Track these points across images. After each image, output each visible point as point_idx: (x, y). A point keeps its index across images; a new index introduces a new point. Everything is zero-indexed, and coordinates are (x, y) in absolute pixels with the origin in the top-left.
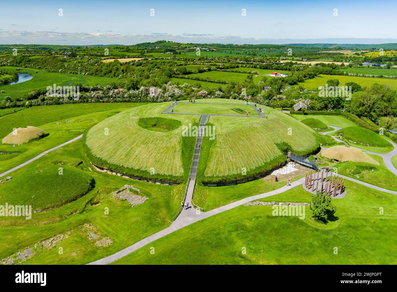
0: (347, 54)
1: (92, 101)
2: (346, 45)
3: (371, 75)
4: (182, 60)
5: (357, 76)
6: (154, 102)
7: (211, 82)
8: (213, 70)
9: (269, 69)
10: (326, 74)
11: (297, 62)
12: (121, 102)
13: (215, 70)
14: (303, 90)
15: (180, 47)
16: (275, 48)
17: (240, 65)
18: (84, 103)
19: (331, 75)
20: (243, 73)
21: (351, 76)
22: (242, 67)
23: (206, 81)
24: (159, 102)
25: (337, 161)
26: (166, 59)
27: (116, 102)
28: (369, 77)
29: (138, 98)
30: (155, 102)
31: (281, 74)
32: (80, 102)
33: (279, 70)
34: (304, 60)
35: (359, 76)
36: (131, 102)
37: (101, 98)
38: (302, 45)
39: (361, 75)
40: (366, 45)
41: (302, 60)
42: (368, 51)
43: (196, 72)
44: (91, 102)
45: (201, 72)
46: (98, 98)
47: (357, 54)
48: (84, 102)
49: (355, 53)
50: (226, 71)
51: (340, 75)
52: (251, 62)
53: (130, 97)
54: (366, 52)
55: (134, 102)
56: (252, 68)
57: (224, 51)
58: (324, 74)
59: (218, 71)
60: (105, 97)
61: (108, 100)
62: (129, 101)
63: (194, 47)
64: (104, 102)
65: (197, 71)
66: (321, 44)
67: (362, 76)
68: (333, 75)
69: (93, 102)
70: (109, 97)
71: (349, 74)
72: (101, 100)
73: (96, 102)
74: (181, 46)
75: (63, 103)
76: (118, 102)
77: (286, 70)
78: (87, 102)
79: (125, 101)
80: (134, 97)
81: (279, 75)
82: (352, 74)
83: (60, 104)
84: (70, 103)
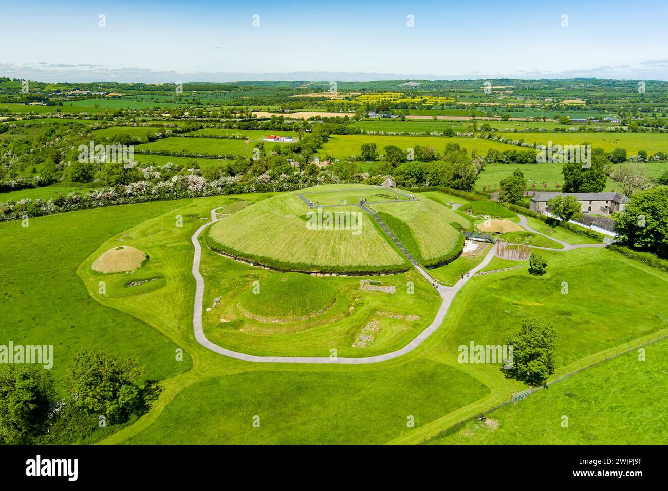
0: (335, 99)
1: (100, 204)
2: (323, 82)
3: (394, 133)
4: (89, 118)
5: (377, 134)
6: (197, 196)
7: (192, 156)
8: (169, 136)
9: (254, 129)
10: (338, 133)
11: (282, 116)
12: (147, 201)
13: (172, 136)
14: (333, 159)
15: (44, 90)
16: (223, 90)
17: (205, 125)
18: (84, 209)
19: (344, 134)
20: (222, 138)
21: (370, 134)
22: (208, 127)
23: (181, 155)
24: (206, 196)
25: (499, 233)
26: (52, 117)
27: (138, 202)
28: (393, 135)
29: (172, 193)
30: (199, 196)
31: (281, 137)
32: (78, 208)
33: (269, 130)
34: (285, 111)
35: (381, 135)
36: (162, 200)
37: (114, 199)
38: (258, 84)
39: (383, 133)
40: (349, 83)
41: (283, 112)
42: (360, 94)
43: (145, 141)
44: (97, 206)
45: (152, 140)
46: (108, 198)
47: (347, 98)
48: (85, 207)
49: (344, 96)
50: (192, 136)
51: (356, 133)
52: (218, 119)
53: (159, 193)
54: (358, 95)
55: (168, 199)
56: (225, 128)
57: (139, 97)
58: (334, 134)
59: (178, 136)
60: (120, 196)
61: (126, 201)
62: (158, 200)
63: (74, 90)
64: (118, 204)
65: (147, 139)
66: (286, 81)
67: (383, 135)
68: (347, 134)
69: (101, 206)
70: (126, 196)
71: (368, 132)
72: (114, 202)
73: (105, 205)
74: (47, 88)
75: (46, 213)
76: (142, 202)
77: (279, 130)
78: (90, 206)
79: (153, 200)
80: (167, 192)
81: (279, 139)
82: (372, 132)
83: (42, 215)
84: (59, 211)
